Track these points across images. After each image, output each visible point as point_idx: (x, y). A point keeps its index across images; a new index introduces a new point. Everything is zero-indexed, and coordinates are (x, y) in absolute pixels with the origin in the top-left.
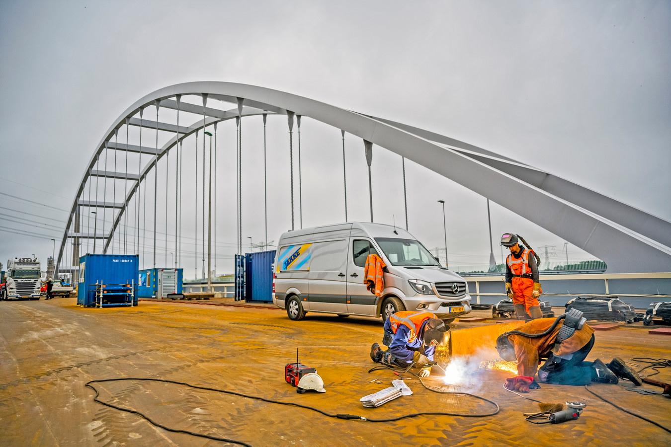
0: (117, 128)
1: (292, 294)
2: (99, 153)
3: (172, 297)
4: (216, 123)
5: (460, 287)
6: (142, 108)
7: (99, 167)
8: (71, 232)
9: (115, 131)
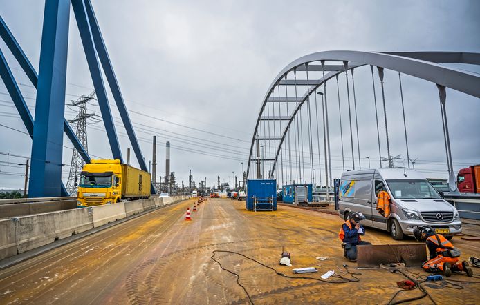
0: (273, 88)
1: (347, 211)
2: (264, 105)
3: (302, 205)
4: (337, 75)
5: (444, 215)
6: (286, 74)
7: (265, 114)
8: (254, 156)
9: (272, 91)
